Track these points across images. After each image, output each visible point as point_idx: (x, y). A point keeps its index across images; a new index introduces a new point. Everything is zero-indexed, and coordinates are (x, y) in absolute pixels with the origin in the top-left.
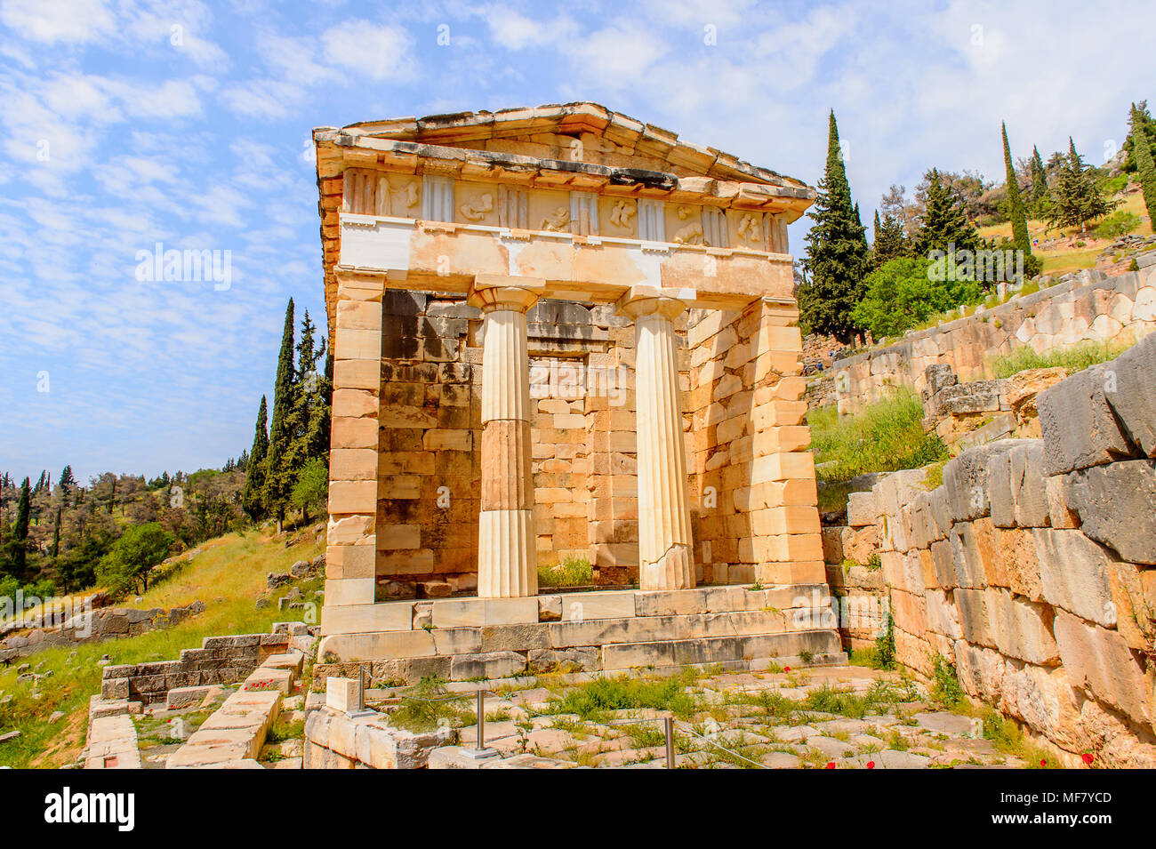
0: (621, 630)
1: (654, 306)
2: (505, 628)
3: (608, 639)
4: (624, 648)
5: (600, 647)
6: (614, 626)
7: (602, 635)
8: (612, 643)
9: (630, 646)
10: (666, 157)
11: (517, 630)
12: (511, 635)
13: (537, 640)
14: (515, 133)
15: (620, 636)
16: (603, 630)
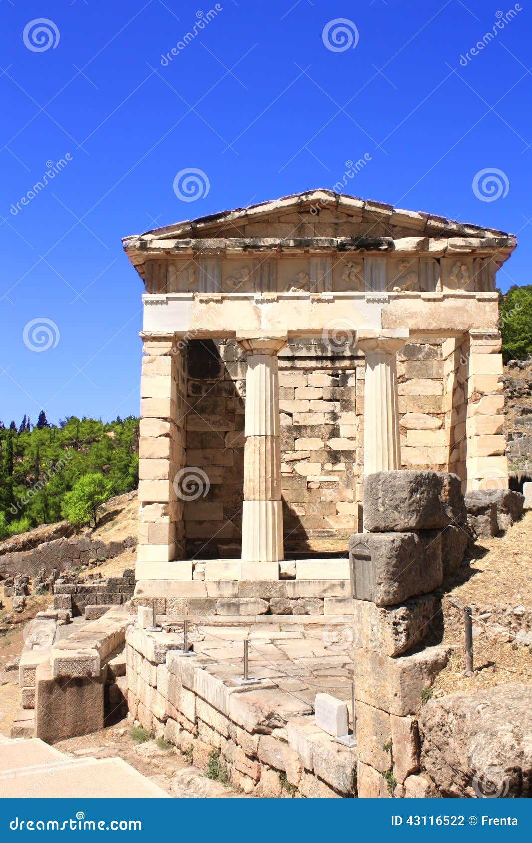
0: (339, 588)
1: (375, 344)
2: (254, 582)
3: (329, 594)
4: (340, 601)
5: (322, 599)
6: (334, 585)
7: (324, 591)
8: (332, 597)
9: (344, 600)
10: (389, 221)
11: (263, 584)
12: (258, 587)
13: (276, 592)
14: (266, 218)
15: (338, 592)
16: (325, 586)
